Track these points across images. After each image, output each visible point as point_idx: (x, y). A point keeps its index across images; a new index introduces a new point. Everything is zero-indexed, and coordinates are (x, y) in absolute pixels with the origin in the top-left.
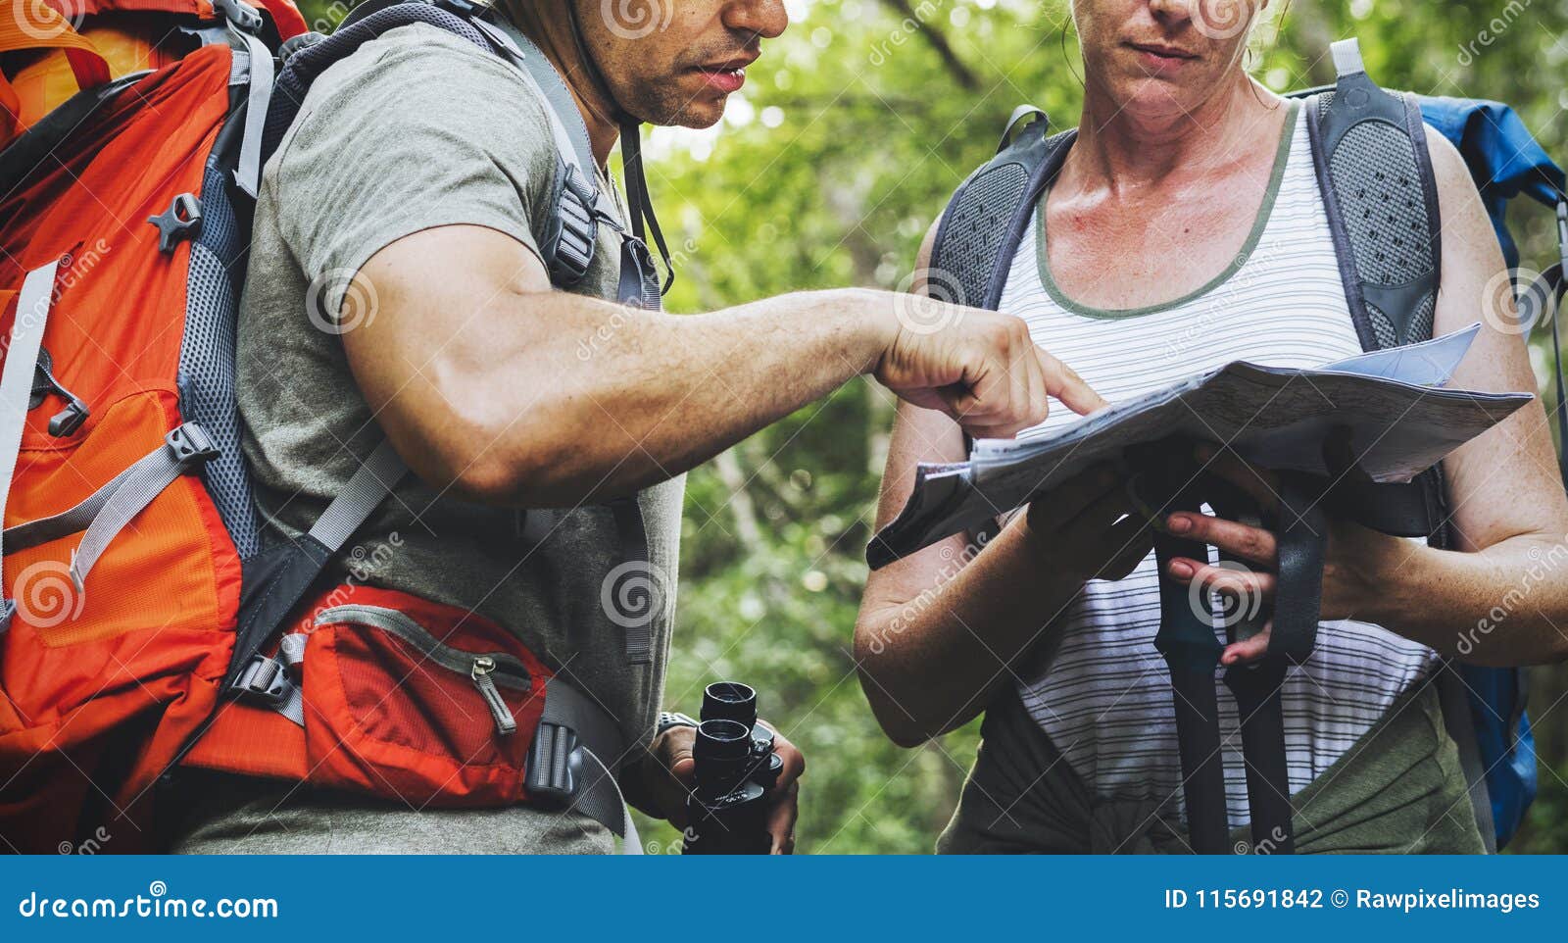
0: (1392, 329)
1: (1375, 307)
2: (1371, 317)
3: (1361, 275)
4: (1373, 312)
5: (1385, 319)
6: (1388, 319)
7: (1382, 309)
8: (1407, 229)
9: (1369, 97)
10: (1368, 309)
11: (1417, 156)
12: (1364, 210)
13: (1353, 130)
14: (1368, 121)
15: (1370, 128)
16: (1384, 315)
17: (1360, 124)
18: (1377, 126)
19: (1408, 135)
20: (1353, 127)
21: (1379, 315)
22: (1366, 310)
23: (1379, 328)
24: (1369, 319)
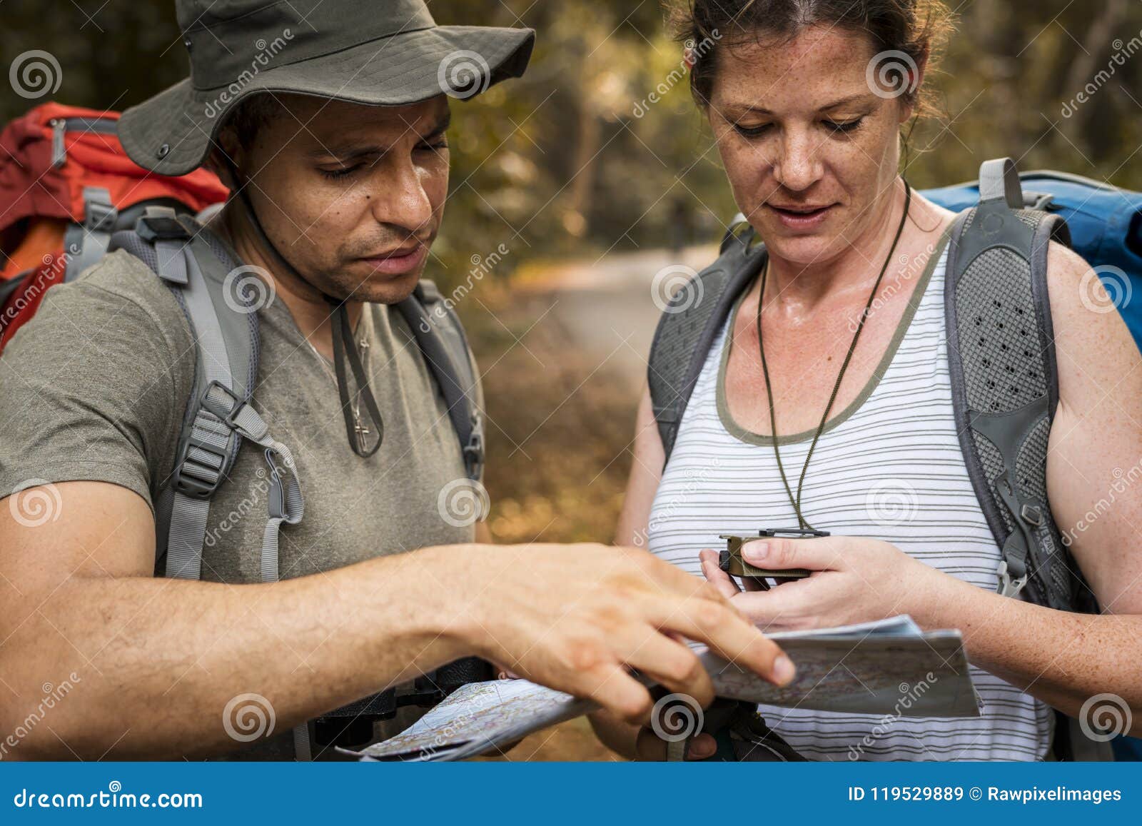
0: (998, 455)
1: (981, 434)
2: (977, 444)
3: (970, 403)
4: (979, 439)
5: (990, 445)
6: (994, 445)
7: (987, 436)
8: (1019, 357)
9: (1003, 221)
10: (975, 436)
11: (1035, 285)
12: (978, 338)
13: (982, 256)
14: (997, 247)
15: (997, 255)
16: (990, 441)
17: (989, 249)
18: (1004, 253)
19: (1029, 263)
20: (983, 253)
21: (985, 442)
22: (972, 437)
23: (984, 455)
24: (974, 446)
